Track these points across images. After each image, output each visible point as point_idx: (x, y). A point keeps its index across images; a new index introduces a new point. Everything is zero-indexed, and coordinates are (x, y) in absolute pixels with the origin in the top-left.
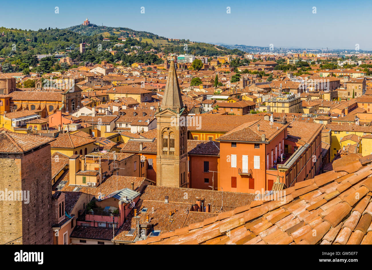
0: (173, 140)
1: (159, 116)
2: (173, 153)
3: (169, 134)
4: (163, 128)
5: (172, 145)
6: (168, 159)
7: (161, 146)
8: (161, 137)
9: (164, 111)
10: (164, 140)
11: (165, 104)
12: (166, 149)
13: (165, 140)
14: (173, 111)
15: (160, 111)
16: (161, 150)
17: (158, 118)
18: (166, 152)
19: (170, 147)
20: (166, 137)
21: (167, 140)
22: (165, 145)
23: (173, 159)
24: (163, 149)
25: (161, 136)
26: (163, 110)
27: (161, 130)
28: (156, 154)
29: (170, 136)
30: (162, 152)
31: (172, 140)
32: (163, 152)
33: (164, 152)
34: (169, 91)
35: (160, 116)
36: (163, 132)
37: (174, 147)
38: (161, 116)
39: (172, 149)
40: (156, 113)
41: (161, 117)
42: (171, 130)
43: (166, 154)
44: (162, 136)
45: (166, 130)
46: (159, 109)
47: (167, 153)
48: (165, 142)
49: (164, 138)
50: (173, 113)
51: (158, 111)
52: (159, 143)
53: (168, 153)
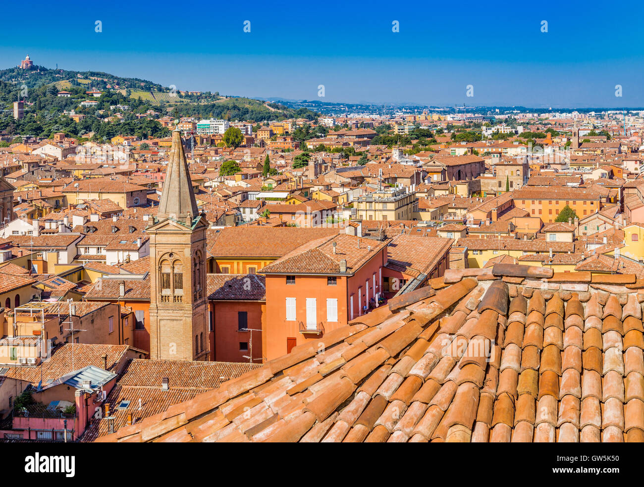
0: (181, 275)
1: (153, 232)
2: (179, 298)
3: (172, 265)
4: (161, 254)
5: (179, 285)
6: (172, 310)
7: (157, 286)
8: (157, 271)
9: (163, 222)
10: (163, 277)
11: (164, 211)
12: (167, 292)
13: (165, 276)
14: (179, 223)
15: (155, 224)
16: (157, 293)
17: (152, 237)
18: (167, 298)
19: (175, 287)
20: (167, 269)
21: (168, 275)
22: (165, 285)
23: (181, 310)
24: (161, 292)
25: (157, 269)
26: (160, 221)
27: (158, 258)
28: (149, 302)
29: (174, 268)
30: (160, 297)
31: (178, 275)
32: (162, 297)
33: (164, 298)
34: (172, 186)
35: (155, 232)
36: (161, 262)
37: (181, 288)
38: (158, 232)
39: (178, 292)
40: (147, 227)
41: (156, 234)
42: (175, 257)
43: (167, 301)
44: (160, 268)
45: (167, 256)
46: (154, 219)
47: (170, 300)
48: (165, 279)
49: (163, 272)
50: (180, 226)
51: (152, 224)
52: (154, 282)
53: (171, 298)
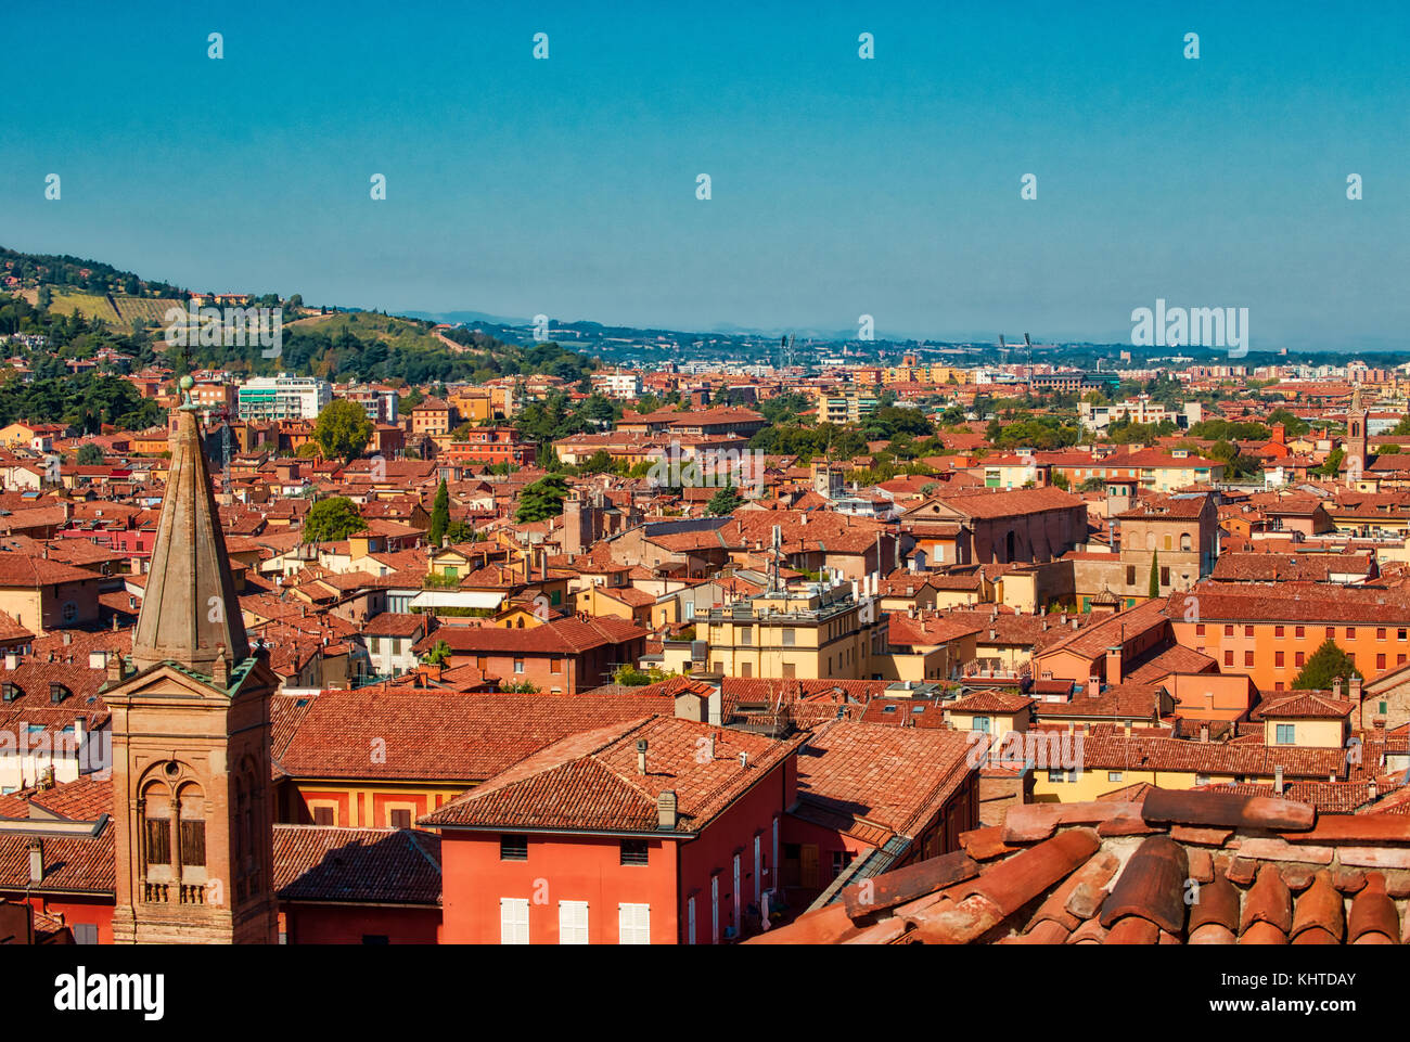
0: (199, 827)
1: (121, 700)
2: (197, 892)
3: (174, 798)
4: (144, 764)
5: (194, 853)
6: (176, 925)
7: (135, 854)
8: (134, 813)
9: (147, 673)
10: (150, 829)
11: (150, 640)
12: (161, 873)
13: (155, 827)
14: (194, 675)
15: (127, 678)
16: (135, 879)
17: (120, 714)
18: (161, 890)
19: (184, 861)
20: (160, 809)
21: (165, 824)
22: (157, 852)
23: (202, 926)
24: (146, 874)
25: (134, 806)
26: (142, 669)
27: (136, 774)
28: (112, 902)
29: (179, 805)
30: (143, 888)
31: (191, 826)
32: (149, 887)
33: (154, 891)
34: (174, 569)
35: (127, 700)
36: (146, 787)
37: (202, 862)
38: (135, 701)
39: (193, 874)
40: (105, 686)
41: (130, 706)
42: (185, 773)
43: (162, 899)
44: (142, 804)
45: (159, 772)
46: (123, 664)
47: (170, 896)
48: (155, 837)
49: (150, 814)
50: (195, 686)
51: (118, 678)
52: (125, 845)
53: (174, 892)
